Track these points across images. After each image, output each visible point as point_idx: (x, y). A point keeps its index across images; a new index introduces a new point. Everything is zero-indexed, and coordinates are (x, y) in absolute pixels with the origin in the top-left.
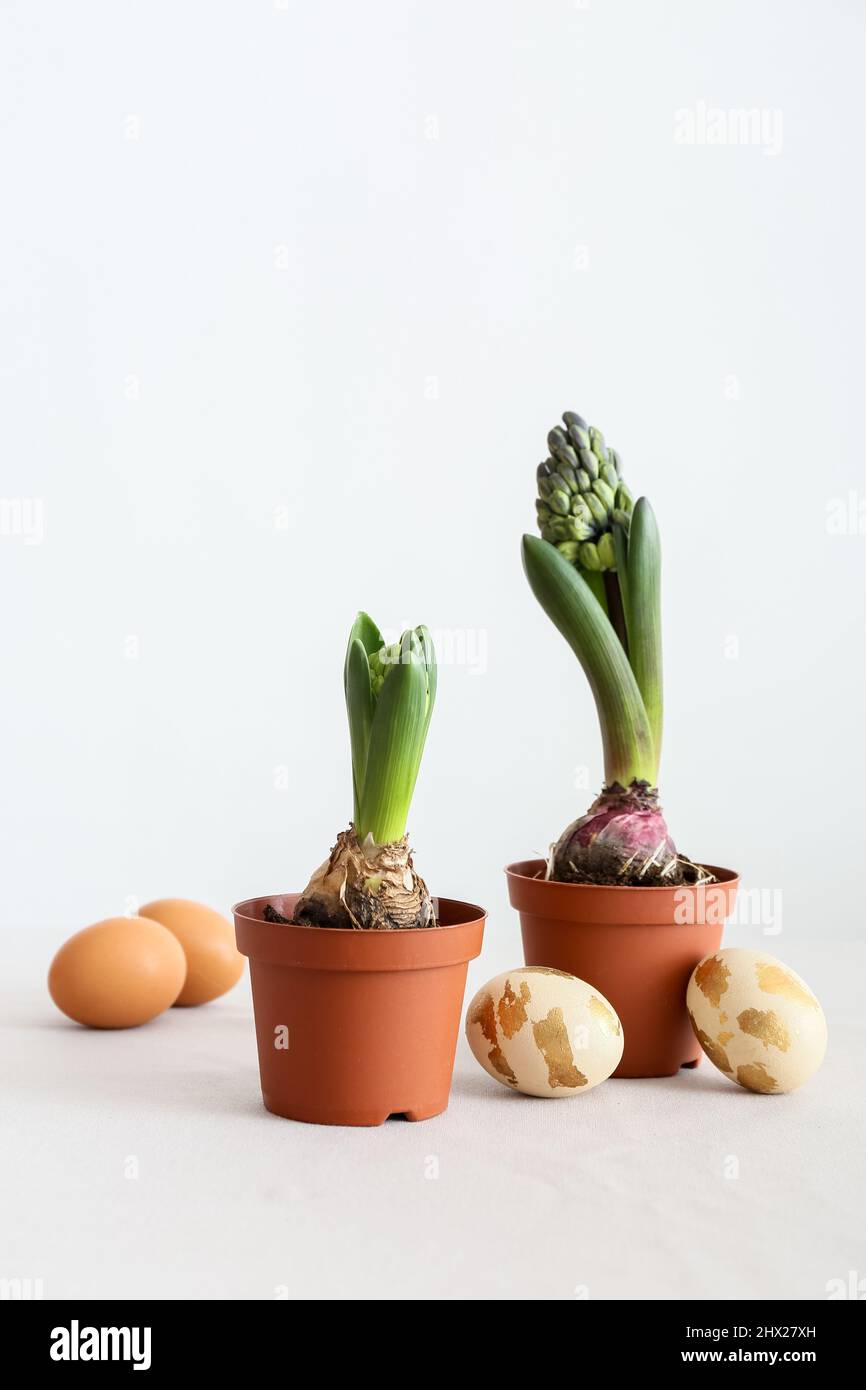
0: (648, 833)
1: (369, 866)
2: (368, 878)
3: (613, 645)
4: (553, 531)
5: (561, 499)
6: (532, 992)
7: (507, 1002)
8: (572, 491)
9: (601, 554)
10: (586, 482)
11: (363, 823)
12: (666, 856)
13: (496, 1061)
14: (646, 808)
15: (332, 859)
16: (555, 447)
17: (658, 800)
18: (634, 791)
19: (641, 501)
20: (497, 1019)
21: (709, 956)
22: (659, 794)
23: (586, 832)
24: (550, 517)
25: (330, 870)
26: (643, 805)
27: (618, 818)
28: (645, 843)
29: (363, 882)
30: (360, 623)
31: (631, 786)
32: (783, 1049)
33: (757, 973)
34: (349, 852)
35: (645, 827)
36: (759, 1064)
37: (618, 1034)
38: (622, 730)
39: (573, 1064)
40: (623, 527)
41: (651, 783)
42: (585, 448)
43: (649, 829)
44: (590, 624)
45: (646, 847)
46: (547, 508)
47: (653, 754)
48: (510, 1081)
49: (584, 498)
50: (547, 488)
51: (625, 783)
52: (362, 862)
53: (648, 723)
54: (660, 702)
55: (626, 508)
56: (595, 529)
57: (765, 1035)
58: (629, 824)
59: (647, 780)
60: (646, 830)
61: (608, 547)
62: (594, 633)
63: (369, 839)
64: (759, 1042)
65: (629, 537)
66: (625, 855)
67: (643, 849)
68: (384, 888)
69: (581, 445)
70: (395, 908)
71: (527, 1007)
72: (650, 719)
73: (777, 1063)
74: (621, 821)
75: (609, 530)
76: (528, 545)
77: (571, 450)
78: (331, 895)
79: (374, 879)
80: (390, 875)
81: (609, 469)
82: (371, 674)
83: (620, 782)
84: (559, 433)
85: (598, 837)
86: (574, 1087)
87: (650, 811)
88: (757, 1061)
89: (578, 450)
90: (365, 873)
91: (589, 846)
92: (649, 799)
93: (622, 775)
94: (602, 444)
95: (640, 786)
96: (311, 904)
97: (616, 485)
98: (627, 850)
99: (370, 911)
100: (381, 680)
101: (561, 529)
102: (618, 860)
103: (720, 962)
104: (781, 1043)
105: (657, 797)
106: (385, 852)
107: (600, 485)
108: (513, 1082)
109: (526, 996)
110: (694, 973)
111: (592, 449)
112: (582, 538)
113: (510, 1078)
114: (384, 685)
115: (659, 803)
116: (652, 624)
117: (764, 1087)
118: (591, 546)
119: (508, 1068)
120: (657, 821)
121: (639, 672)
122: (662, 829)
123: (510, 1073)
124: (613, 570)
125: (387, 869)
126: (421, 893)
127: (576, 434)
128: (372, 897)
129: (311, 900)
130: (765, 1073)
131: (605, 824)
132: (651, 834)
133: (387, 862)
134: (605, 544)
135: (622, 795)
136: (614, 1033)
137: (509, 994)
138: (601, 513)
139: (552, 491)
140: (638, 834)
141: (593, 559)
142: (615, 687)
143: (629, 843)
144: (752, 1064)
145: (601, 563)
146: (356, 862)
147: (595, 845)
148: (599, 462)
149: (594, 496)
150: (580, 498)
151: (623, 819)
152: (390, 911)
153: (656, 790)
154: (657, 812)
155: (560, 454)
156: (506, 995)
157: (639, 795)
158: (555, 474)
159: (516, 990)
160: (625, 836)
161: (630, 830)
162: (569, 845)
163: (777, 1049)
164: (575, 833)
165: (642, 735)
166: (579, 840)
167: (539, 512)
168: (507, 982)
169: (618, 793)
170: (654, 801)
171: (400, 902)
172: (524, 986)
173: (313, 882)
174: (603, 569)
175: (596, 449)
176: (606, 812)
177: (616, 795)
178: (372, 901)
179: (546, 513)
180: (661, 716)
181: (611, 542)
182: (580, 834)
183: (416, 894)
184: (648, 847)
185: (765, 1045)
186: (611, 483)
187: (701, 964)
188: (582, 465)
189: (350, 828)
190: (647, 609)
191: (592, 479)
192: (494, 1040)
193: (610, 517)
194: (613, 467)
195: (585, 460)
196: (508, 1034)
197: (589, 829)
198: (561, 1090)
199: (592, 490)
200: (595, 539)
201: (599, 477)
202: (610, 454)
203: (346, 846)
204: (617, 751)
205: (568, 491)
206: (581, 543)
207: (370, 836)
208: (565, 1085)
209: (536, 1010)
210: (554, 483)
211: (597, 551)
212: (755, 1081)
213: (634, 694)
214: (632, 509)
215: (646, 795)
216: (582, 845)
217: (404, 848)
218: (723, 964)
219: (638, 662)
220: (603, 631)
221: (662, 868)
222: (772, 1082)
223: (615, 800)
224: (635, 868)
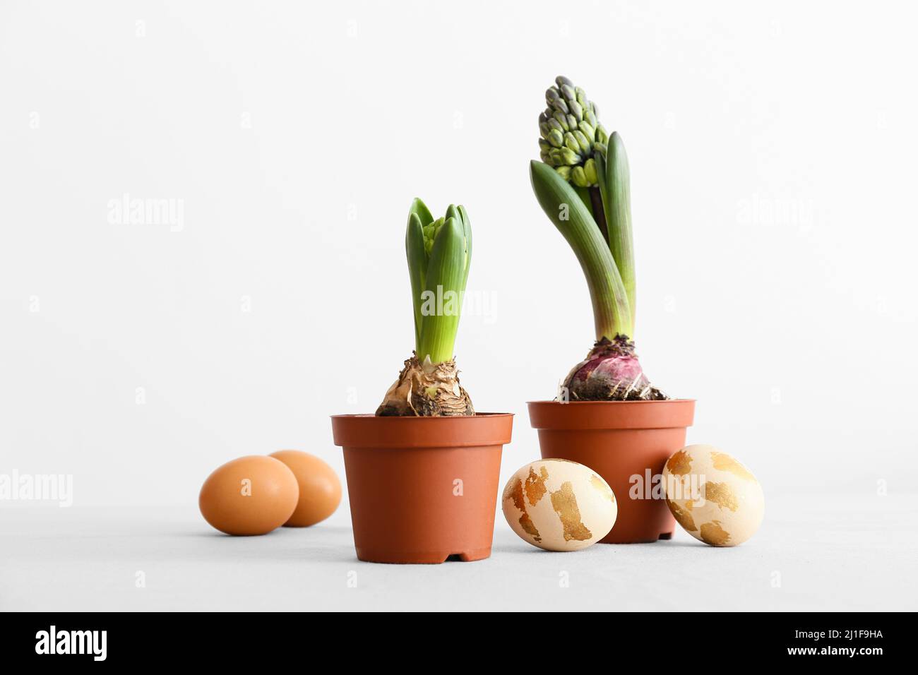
0: (629, 370)
1: (428, 379)
2: (427, 387)
3: (598, 237)
4: (552, 159)
5: (557, 136)
6: (549, 472)
7: (531, 480)
8: (564, 130)
9: (587, 174)
10: (574, 123)
11: (423, 349)
12: (643, 386)
13: (525, 526)
14: (626, 354)
15: (401, 377)
16: (552, 100)
17: (635, 349)
18: (617, 343)
19: (613, 135)
20: (525, 493)
21: (677, 450)
22: (635, 345)
23: (584, 371)
24: (549, 150)
25: (400, 384)
26: (624, 352)
27: (607, 360)
28: (627, 376)
29: (424, 390)
30: (416, 206)
31: (615, 339)
32: (733, 510)
33: (711, 458)
34: (413, 370)
35: (626, 366)
36: (716, 522)
37: (613, 501)
38: (607, 299)
39: (581, 522)
40: (602, 154)
41: (629, 337)
42: (572, 100)
43: (629, 368)
44: (580, 223)
45: (627, 379)
46: (547, 143)
47: (630, 314)
48: (535, 538)
49: (573, 134)
50: (546, 128)
51: (610, 337)
52: (423, 377)
53: (625, 293)
54: (634, 279)
55: (603, 142)
56: (582, 157)
57: (719, 500)
58: (615, 364)
59: (626, 335)
60: (627, 368)
61: (592, 168)
62: (584, 229)
63: (428, 361)
64: (715, 505)
65: (606, 161)
66: (612, 384)
67: (626, 380)
68: (439, 394)
69: (570, 98)
70: (447, 407)
71: (546, 483)
72: (627, 291)
73: (730, 521)
74: (608, 362)
75: (592, 156)
76: (534, 169)
77: (562, 101)
78: (401, 401)
79: (432, 389)
80: (443, 385)
81: (590, 114)
82: (425, 239)
83: (606, 336)
84: (554, 91)
85: (592, 374)
86: (582, 540)
87: (629, 356)
88: (714, 519)
89: (567, 100)
90: (425, 384)
91: (587, 380)
92: (629, 348)
93: (608, 331)
94: (584, 97)
95: (621, 339)
96: (387, 409)
97: (595, 126)
98: (614, 381)
99: (429, 410)
100: (432, 242)
101: (557, 156)
102: (608, 388)
103: (685, 453)
104: (731, 505)
105: (634, 347)
106: (439, 369)
107: (584, 125)
108: (538, 539)
109: (545, 475)
110: (667, 463)
111: (577, 100)
112: (573, 163)
113: (536, 536)
114: (434, 244)
115: (636, 351)
116: (625, 222)
117: (720, 540)
118: (580, 168)
119: (534, 528)
120: (635, 363)
121: (617, 256)
122: (639, 369)
123: (536, 533)
124: (596, 186)
125: (441, 381)
126: (466, 399)
127: (565, 90)
128: (430, 400)
129: (386, 406)
130: (720, 528)
131: (598, 364)
132: (631, 371)
133: (441, 375)
134: (589, 166)
135: (609, 346)
136: (610, 500)
137: (532, 475)
138: (586, 144)
139: (550, 131)
140: (621, 370)
141: (582, 178)
142: (600, 268)
143: (616, 377)
144: (710, 522)
145: (587, 180)
146: (419, 376)
147: (590, 379)
148: (583, 110)
149: (580, 132)
150: (570, 134)
151: (610, 361)
152: (444, 410)
153: (633, 342)
154: (634, 358)
155: (555, 104)
156: (530, 476)
157: (621, 346)
158: (552, 119)
159: (538, 472)
160: (612, 372)
161: (615, 367)
162: (571, 381)
163: (728, 509)
164: (576, 373)
165: (622, 302)
166: (579, 377)
167: (541, 147)
168: (531, 467)
169: (606, 344)
170: (632, 350)
171: (451, 403)
172: (543, 469)
173: (389, 394)
174: (589, 185)
175: (580, 100)
176: (597, 357)
177: (604, 346)
178: (431, 403)
179: (546, 147)
180: (634, 289)
181: (594, 166)
182: (579, 373)
183: (462, 400)
184: (629, 379)
185: (720, 508)
186: (592, 124)
187: (671, 458)
188: (571, 111)
189: (413, 356)
190: (621, 211)
191: (578, 121)
192: (523, 509)
193: (592, 148)
194: (592, 112)
195: (573, 108)
196: (533, 503)
197: (586, 369)
198: (574, 543)
199: (579, 129)
200: (582, 164)
201: (583, 120)
202: (590, 104)
203: (410, 367)
204: (603, 315)
205: (562, 130)
206: (573, 167)
207: (428, 357)
208: (576, 538)
209: (552, 485)
210: (551, 124)
211: (584, 172)
212: (713, 535)
213: (615, 274)
214: (607, 141)
215: (626, 346)
216: (581, 380)
217: (452, 366)
218: (687, 454)
219: (616, 250)
220: (591, 227)
221: (640, 393)
222: (726, 535)
223: (604, 350)
224: (620, 392)
